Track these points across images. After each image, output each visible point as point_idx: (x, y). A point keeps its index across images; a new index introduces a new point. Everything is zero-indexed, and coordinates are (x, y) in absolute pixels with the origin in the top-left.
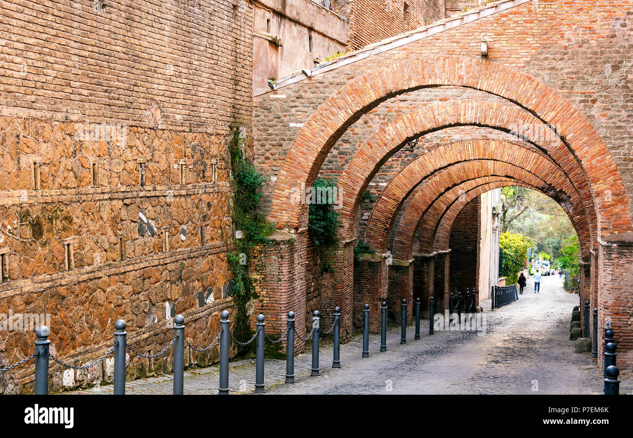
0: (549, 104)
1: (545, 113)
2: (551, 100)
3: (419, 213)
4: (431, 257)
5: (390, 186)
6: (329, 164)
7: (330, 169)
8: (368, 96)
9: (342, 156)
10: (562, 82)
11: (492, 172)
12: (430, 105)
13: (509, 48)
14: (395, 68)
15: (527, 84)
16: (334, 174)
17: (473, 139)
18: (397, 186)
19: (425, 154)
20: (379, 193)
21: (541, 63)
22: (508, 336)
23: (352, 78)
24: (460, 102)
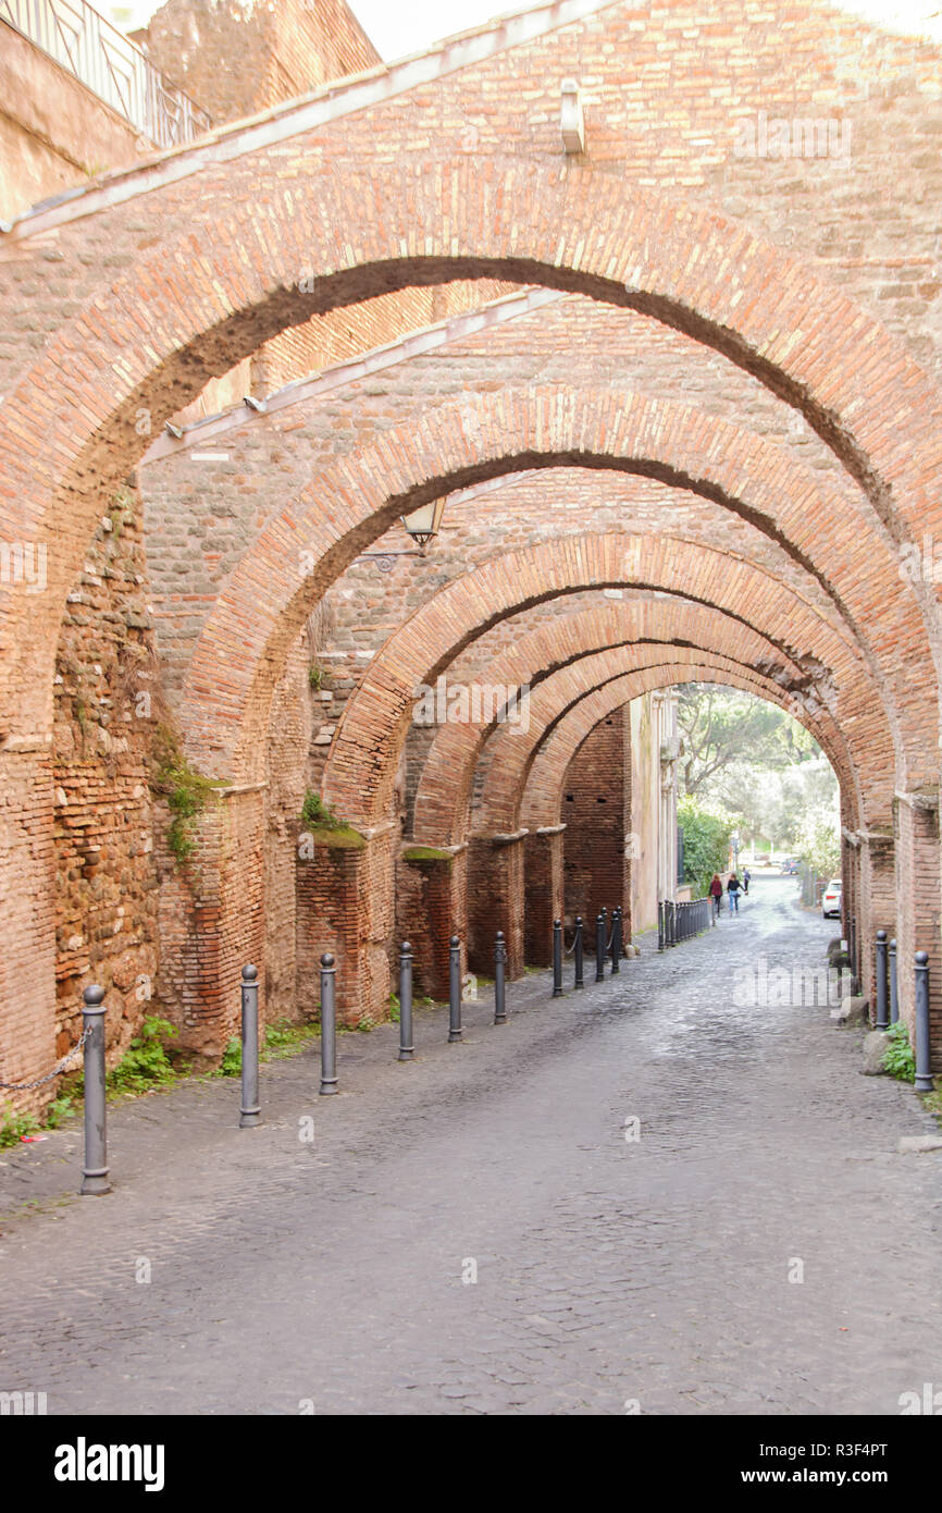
0: (783, 306)
1: (771, 338)
2: (792, 293)
3: (473, 734)
4: (513, 842)
5: (382, 657)
6: (178, 576)
7: (181, 591)
8: (205, 302)
9: (214, 553)
10: (826, 230)
11: (641, 630)
12: (450, 405)
13: (654, 126)
14: (290, 206)
15: (713, 241)
16: (192, 603)
17: (585, 534)
18: (401, 658)
19: (469, 575)
20: (357, 676)
21: (756, 173)
22: (687, 1021)
23: (153, 242)
24: (532, 393)
